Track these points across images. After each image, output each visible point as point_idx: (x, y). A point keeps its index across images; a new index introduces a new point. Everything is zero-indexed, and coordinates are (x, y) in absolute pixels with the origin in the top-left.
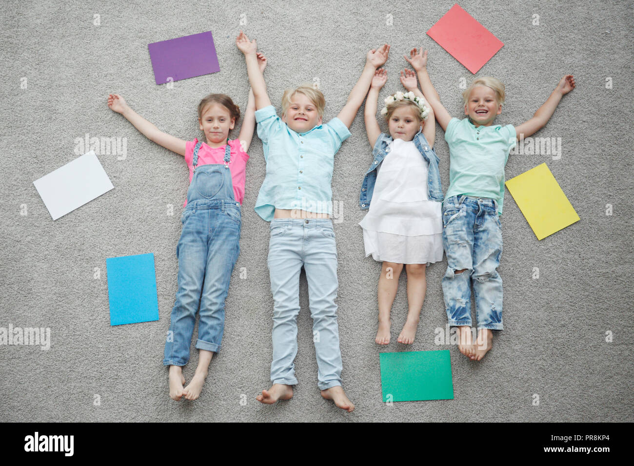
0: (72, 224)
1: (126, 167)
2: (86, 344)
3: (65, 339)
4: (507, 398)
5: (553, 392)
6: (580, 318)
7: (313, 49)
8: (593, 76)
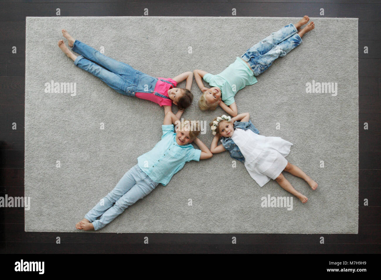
0: (85, 135)
1: (109, 107)
2: (95, 190)
3: (85, 188)
4: (287, 214)
5: (308, 211)
6: (322, 178)
7: (199, 46)
8: (336, 61)
